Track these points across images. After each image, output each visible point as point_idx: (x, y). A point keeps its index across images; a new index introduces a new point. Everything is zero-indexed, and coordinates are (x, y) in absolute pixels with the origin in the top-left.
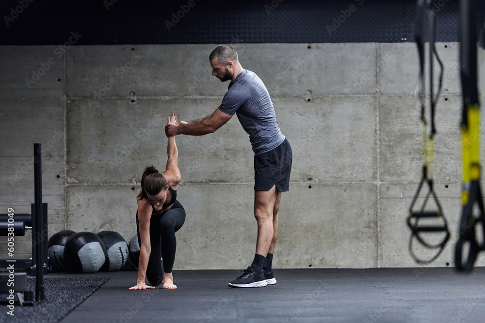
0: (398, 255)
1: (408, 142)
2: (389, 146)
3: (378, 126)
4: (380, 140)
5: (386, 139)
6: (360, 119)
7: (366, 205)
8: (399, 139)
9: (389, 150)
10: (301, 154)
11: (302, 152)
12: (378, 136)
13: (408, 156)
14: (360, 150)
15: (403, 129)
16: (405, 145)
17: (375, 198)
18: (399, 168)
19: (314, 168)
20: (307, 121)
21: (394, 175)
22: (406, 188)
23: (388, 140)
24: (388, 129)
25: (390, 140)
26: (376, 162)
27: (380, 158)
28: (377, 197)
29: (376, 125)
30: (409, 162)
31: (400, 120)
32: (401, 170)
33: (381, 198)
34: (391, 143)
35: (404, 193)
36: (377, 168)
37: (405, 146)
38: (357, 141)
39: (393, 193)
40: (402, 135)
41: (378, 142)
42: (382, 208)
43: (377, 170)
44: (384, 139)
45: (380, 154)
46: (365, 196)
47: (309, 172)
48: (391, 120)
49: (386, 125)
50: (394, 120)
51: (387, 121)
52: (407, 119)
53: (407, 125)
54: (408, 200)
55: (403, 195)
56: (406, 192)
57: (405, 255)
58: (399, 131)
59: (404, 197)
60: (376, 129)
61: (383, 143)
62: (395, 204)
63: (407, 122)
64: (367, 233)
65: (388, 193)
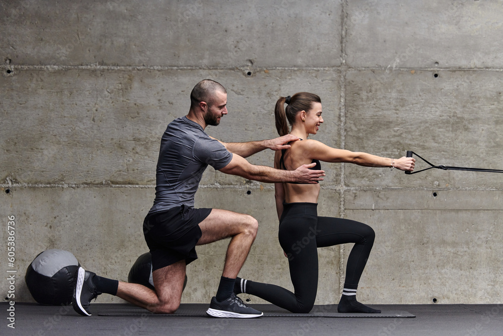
0: (368, 288)
1: (382, 133)
2: (358, 138)
3: (343, 110)
4: (345, 130)
5: (354, 128)
8: (371, 128)
9: (357, 143)
12: (342, 124)
13: (383, 153)
15: (377, 116)
16: (379, 137)
17: (338, 208)
20: (246, 102)
21: (363, 177)
22: (381, 196)
23: (356, 129)
24: (356, 114)
25: (359, 130)
28: (340, 208)
29: (340, 109)
31: (373, 102)
33: (345, 209)
34: (361, 135)
35: (376, 202)
36: (340, 168)
37: (379, 139)
39: (362, 203)
40: (375, 123)
41: (343, 133)
43: (341, 171)
44: (350, 128)
46: (324, 207)
48: (361, 103)
49: (354, 109)
50: (364, 103)
51: (355, 103)
52: (383, 102)
53: (382, 110)
54: (382, 211)
55: (375, 206)
56: (380, 201)
57: (377, 287)
58: (371, 117)
59: (377, 207)
60: (340, 115)
61: (350, 133)
62: (364, 217)
63: (382, 105)
64: (326, 257)
65: (355, 202)
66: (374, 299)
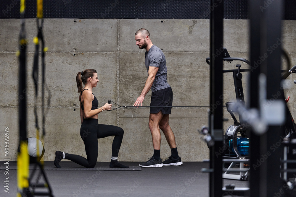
0: (130, 154)
1: (136, 82)
2: (125, 84)
3: (118, 72)
4: (119, 81)
5: (123, 80)
6: (107, 67)
7: (110, 122)
8: (131, 80)
9: (125, 87)
10: (69, 89)
11: (70, 88)
12: (118, 78)
13: (137, 91)
14: (106, 87)
15: (134, 74)
16: (135, 84)
17: (116, 117)
18: (131, 98)
19: (77, 98)
20: (73, 68)
21: (128, 103)
22: (136, 111)
23: (124, 81)
24: (124, 74)
25: (126, 81)
26: (117, 95)
27: (119, 92)
28: (117, 117)
29: (117, 71)
30: (138, 95)
31: (132, 68)
32: (132, 100)
33: (119, 117)
34: (126, 83)
35: (134, 114)
36: (117, 98)
37: (135, 85)
38: (104, 81)
39: (127, 115)
40: (133, 78)
41: (118, 82)
42: (120, 124)
43: (117, 100)
44: (122, 80)
45: (119, 90)
46: (109, 116)
47: (74, 100)
48: (127, 68)
49: (123, 71)
50: (128, 68)
51: (124, 69)
52: (137, 68)
53: (137, 71)
54: (137, 118)
55: (133, 116)
56: (136, 114)
57: (135, 153)
58: (131, 75)
59: (134, 117)
60: (117, 74)
61: (121, 82)
62: (128, 121)
63: (137, 69)
64: (111, 140)
65: (124, 114)
66: (133, 159)
